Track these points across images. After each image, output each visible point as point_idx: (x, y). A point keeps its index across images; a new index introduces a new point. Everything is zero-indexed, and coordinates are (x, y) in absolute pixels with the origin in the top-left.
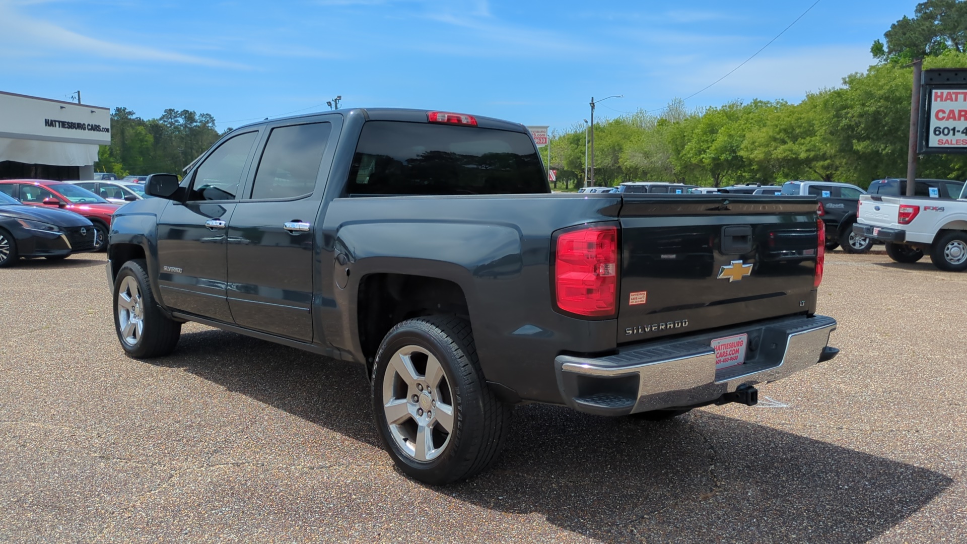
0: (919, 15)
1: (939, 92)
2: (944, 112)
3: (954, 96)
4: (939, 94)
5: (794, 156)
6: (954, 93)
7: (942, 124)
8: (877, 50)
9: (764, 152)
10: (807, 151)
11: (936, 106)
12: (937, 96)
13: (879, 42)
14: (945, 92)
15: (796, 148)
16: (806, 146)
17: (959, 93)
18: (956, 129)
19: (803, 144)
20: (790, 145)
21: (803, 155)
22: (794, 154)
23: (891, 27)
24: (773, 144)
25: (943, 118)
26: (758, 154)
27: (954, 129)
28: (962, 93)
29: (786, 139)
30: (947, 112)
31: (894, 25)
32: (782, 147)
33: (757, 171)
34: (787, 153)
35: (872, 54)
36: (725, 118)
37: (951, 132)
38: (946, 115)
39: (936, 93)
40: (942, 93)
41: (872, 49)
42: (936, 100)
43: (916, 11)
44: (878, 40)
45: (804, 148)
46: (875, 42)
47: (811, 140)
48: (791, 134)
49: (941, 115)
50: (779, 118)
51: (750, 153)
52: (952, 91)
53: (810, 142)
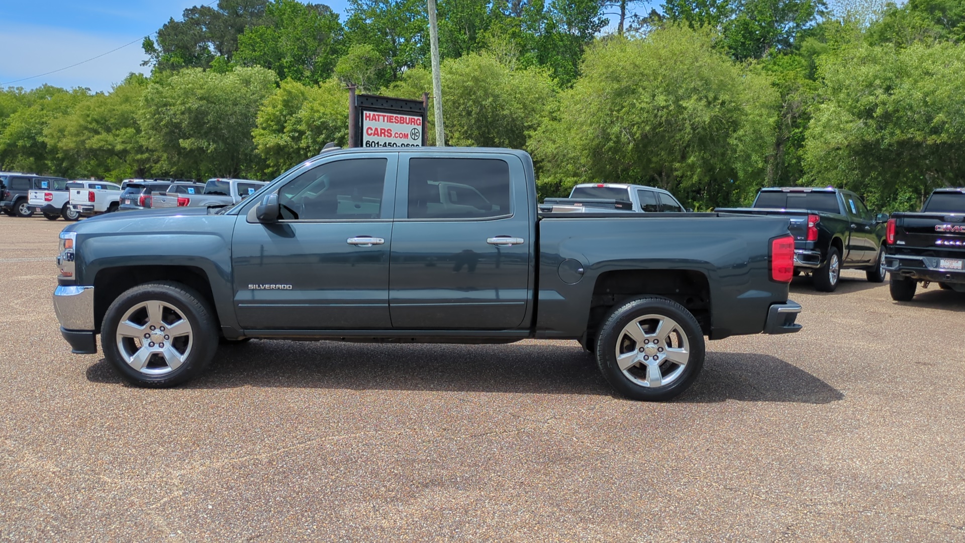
0: (186, 19)
1: (368, 113)
2: (372, 130)
3: (377, 117)
4: (368, 115)
5: (110, 147)
6: (377, 115)
7: (371, 139)
8: (148, 46)
9: (76, 141)
10: (123, 142)
11: (367, 124)
12: (366, 117)
13: (149, 39)
14: (372, 113)
15: (110, 138)
16: (122, 138)
17: (380, 115)
18: (380, 143)
19: (118, 136)
20: (104, 135)
21: (119, 147)
22: (110, 145)
23: (163, 27)
24: (86, 132)
25: (371, 134)
26: (68, 143)
27: (378, 143)
28: (382, 115)
29: (100, 130)
30: (374, 130)
31: (165, 25)
32: (97, 137)
33: (63, 160)
34: (102, 143)
35: (144, 50)
36: (14, 100)
37: (376, 145)
38: (373, 132)
39: (366, 114)
40: (370, 114)
41: (144, 44)
42: (366, 119)
43: (184, 15)
44: (149, 37)
45: (119, 140)
46: (146, 38)
47: (126, 132)
48: (103, 124)
49: (370, 132)
50: (89, 108)
51: (57, 140)
52: (376, 113)
53: (125, 135)
